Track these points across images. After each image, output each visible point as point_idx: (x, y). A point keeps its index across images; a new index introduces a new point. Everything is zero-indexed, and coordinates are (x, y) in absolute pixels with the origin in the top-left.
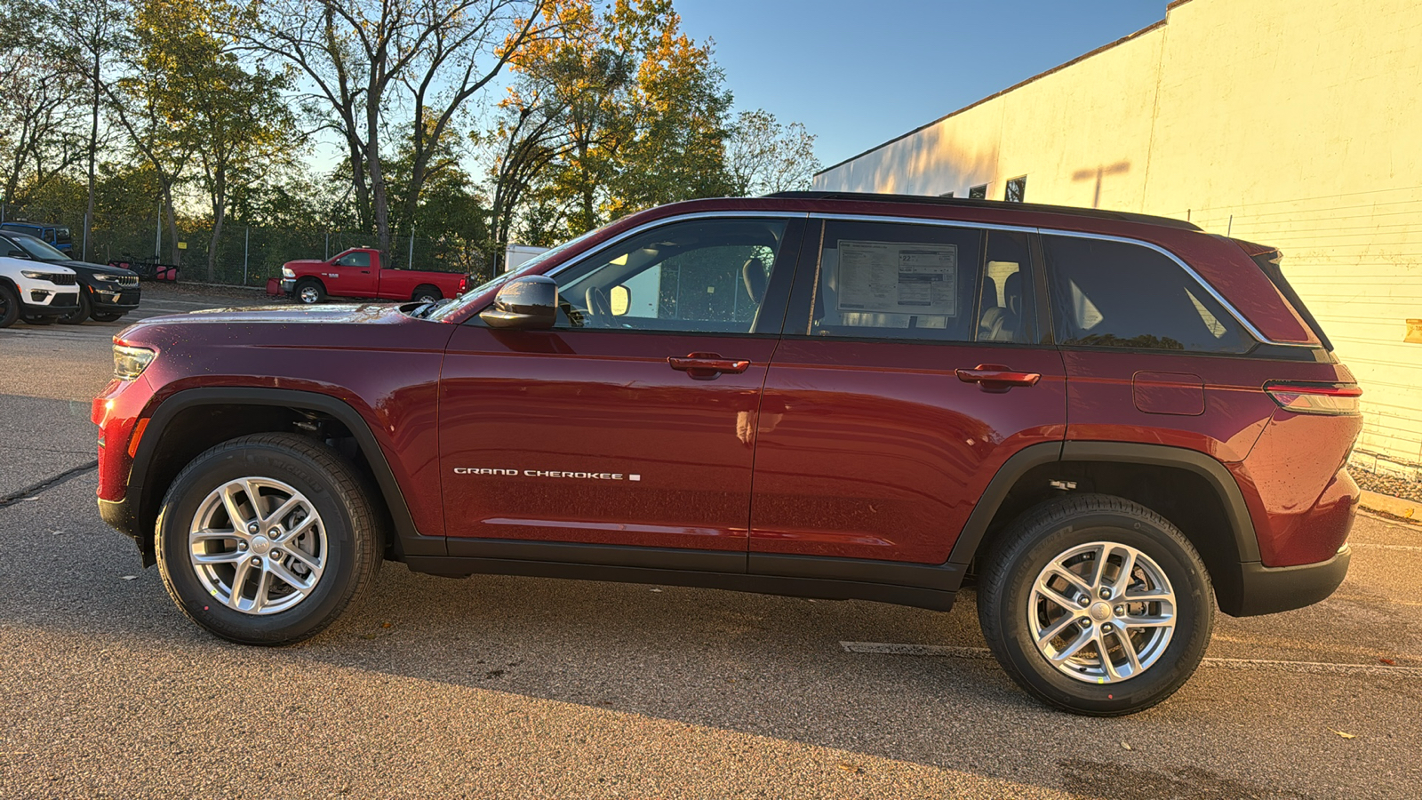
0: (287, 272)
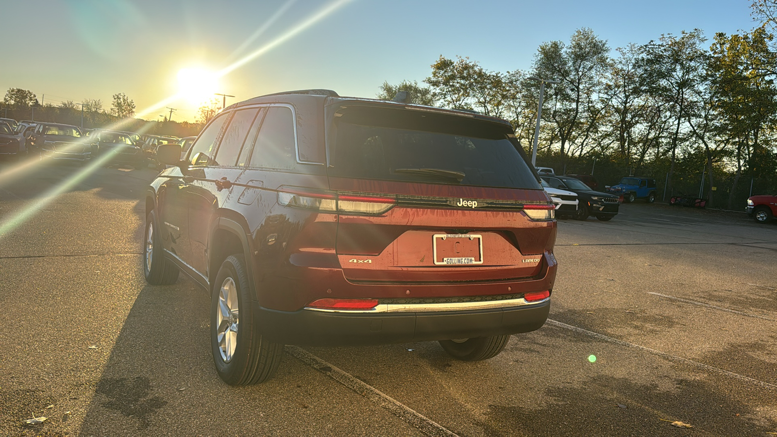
0: (750, 202)
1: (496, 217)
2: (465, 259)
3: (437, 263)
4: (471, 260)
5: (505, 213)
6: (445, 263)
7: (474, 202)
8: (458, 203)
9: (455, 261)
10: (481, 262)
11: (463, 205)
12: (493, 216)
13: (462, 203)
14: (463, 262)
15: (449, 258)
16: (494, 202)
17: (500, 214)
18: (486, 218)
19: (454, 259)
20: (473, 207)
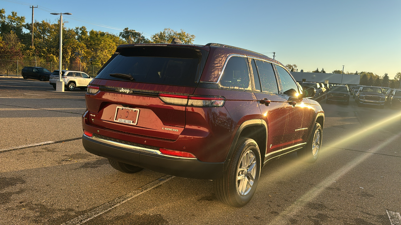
1: (138, 99)
2: (128, 121)
3: (115, 121)
4: (130, 122)
5: (144, 97)
6: (118, 121)
7: (128, 90)
8: (120, 90)
9: (123, 121)
10: (135, 124)
11: (122, 91)
12: (137, 98)
13: (122, 90)
14: (126, 122)
15: (121, 119)
16: (140, 91)
17: (141, 98)
18: (133, 99)
19: (123, 120)
20: (127, 93)
